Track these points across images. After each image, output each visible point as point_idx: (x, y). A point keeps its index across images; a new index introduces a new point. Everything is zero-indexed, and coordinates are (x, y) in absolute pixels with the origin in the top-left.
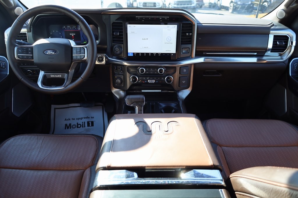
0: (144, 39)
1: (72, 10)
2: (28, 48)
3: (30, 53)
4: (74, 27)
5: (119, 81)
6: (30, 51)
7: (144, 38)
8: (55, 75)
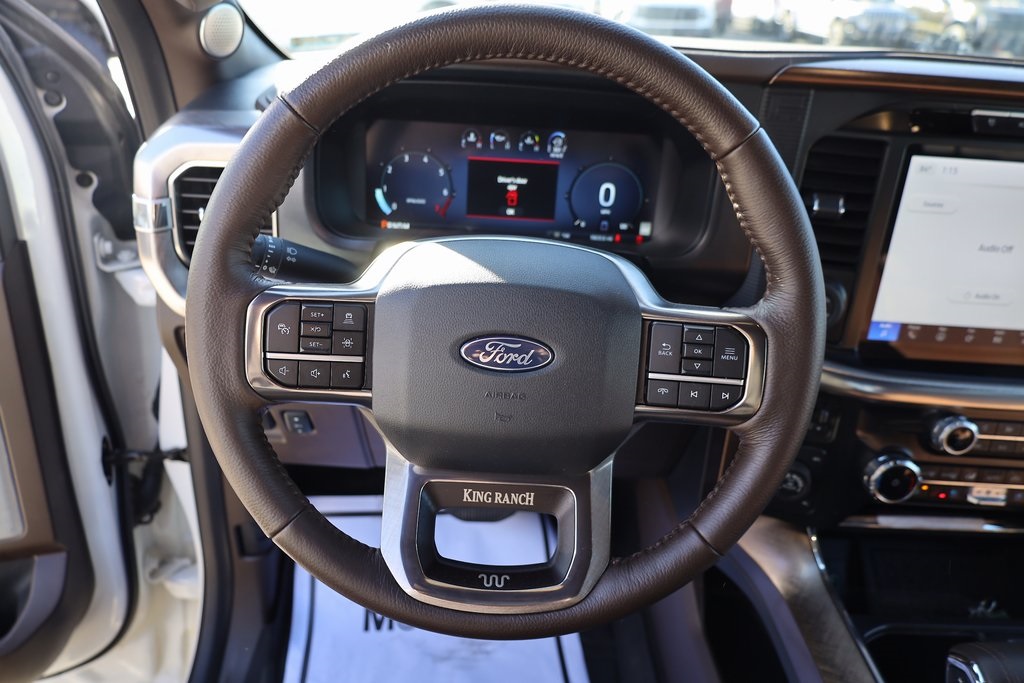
0: (993, 249)
1: (679, 52)
2: (333, 305)
3: (348, 343)
4: (529, 141)
5: (796, 484)
6: (347, 332)
7: (988, 244)
8: (494, 489)
